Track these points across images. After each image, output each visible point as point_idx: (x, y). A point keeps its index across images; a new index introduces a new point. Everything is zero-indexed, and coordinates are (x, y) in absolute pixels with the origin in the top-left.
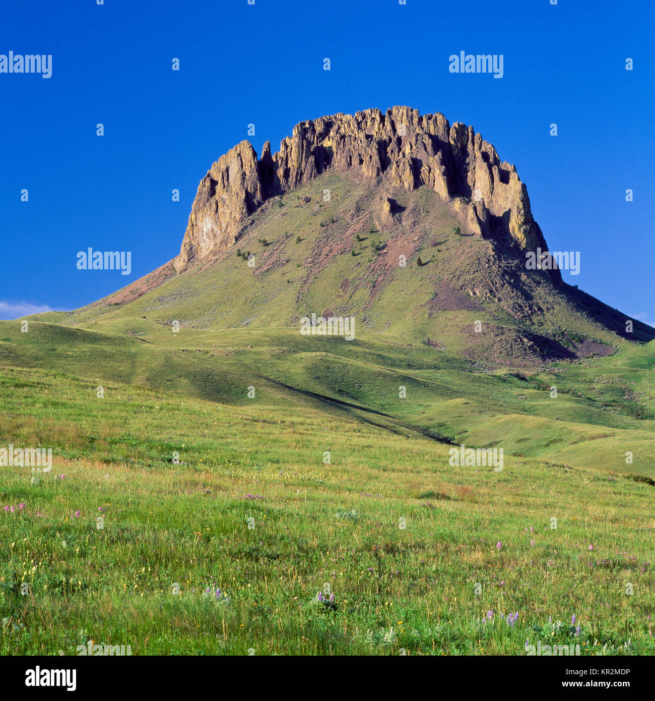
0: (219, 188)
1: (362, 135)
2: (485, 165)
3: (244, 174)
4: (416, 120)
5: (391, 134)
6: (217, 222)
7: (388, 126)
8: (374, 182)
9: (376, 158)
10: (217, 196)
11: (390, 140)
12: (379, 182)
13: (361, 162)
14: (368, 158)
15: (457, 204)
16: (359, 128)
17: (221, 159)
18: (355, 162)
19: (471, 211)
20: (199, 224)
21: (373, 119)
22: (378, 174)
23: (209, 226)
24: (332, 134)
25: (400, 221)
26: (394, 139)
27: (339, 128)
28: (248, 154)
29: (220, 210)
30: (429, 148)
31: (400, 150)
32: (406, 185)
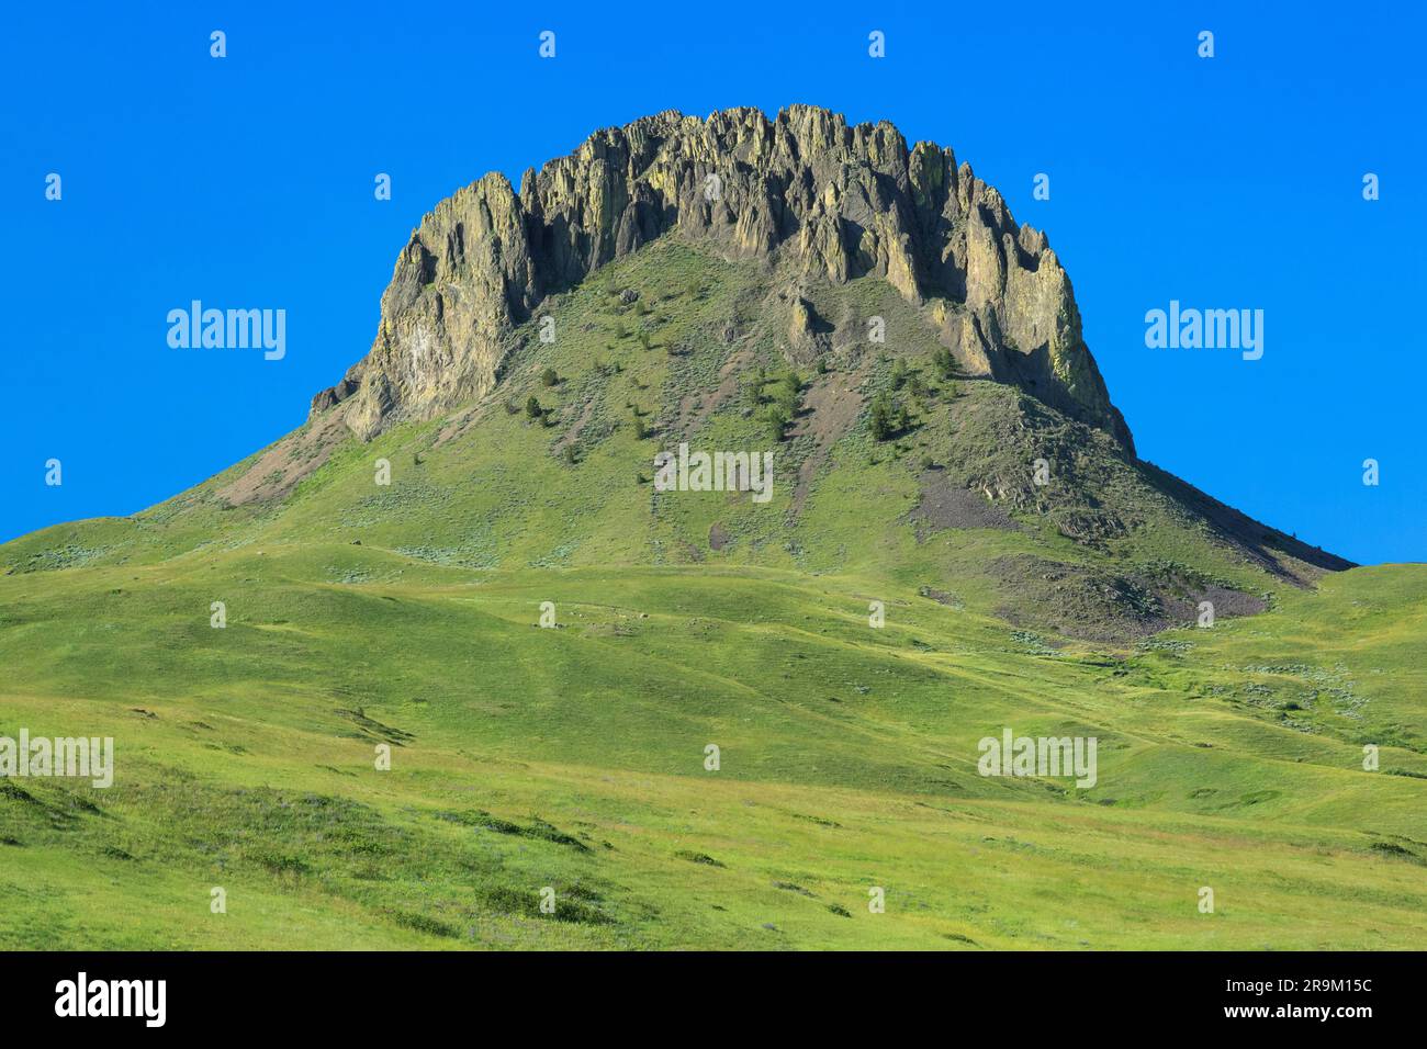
0: (442, 267)
1: (729, 163)
2: (987, 232)
3: (497, 243)
4: (839, 135)
5: (789, 163)
6: (442, 335)
7: (782, 146)
8: (763, 262)
9: (765, 213)
10: (437, 284)
11: (790, 175)
12: (775, 261)
13: (732, 219)
14: (748, 213)
15: (938, 312)
16: (722, 145)
17: (441, 209)
18: (719, 218)
19: (968, 328)
20: (404, 341)
21: (749, 131)
22: (771, 247)
23: (425, 345)
24: (664, 158)
25: (829, 346)
26: (798, 175)
27: (679, 145)
28: (502, 201)
29: (448, 313)
30: (873, 195)
31: (812, 199)
32: (832, 270)
